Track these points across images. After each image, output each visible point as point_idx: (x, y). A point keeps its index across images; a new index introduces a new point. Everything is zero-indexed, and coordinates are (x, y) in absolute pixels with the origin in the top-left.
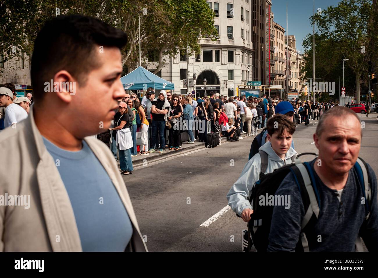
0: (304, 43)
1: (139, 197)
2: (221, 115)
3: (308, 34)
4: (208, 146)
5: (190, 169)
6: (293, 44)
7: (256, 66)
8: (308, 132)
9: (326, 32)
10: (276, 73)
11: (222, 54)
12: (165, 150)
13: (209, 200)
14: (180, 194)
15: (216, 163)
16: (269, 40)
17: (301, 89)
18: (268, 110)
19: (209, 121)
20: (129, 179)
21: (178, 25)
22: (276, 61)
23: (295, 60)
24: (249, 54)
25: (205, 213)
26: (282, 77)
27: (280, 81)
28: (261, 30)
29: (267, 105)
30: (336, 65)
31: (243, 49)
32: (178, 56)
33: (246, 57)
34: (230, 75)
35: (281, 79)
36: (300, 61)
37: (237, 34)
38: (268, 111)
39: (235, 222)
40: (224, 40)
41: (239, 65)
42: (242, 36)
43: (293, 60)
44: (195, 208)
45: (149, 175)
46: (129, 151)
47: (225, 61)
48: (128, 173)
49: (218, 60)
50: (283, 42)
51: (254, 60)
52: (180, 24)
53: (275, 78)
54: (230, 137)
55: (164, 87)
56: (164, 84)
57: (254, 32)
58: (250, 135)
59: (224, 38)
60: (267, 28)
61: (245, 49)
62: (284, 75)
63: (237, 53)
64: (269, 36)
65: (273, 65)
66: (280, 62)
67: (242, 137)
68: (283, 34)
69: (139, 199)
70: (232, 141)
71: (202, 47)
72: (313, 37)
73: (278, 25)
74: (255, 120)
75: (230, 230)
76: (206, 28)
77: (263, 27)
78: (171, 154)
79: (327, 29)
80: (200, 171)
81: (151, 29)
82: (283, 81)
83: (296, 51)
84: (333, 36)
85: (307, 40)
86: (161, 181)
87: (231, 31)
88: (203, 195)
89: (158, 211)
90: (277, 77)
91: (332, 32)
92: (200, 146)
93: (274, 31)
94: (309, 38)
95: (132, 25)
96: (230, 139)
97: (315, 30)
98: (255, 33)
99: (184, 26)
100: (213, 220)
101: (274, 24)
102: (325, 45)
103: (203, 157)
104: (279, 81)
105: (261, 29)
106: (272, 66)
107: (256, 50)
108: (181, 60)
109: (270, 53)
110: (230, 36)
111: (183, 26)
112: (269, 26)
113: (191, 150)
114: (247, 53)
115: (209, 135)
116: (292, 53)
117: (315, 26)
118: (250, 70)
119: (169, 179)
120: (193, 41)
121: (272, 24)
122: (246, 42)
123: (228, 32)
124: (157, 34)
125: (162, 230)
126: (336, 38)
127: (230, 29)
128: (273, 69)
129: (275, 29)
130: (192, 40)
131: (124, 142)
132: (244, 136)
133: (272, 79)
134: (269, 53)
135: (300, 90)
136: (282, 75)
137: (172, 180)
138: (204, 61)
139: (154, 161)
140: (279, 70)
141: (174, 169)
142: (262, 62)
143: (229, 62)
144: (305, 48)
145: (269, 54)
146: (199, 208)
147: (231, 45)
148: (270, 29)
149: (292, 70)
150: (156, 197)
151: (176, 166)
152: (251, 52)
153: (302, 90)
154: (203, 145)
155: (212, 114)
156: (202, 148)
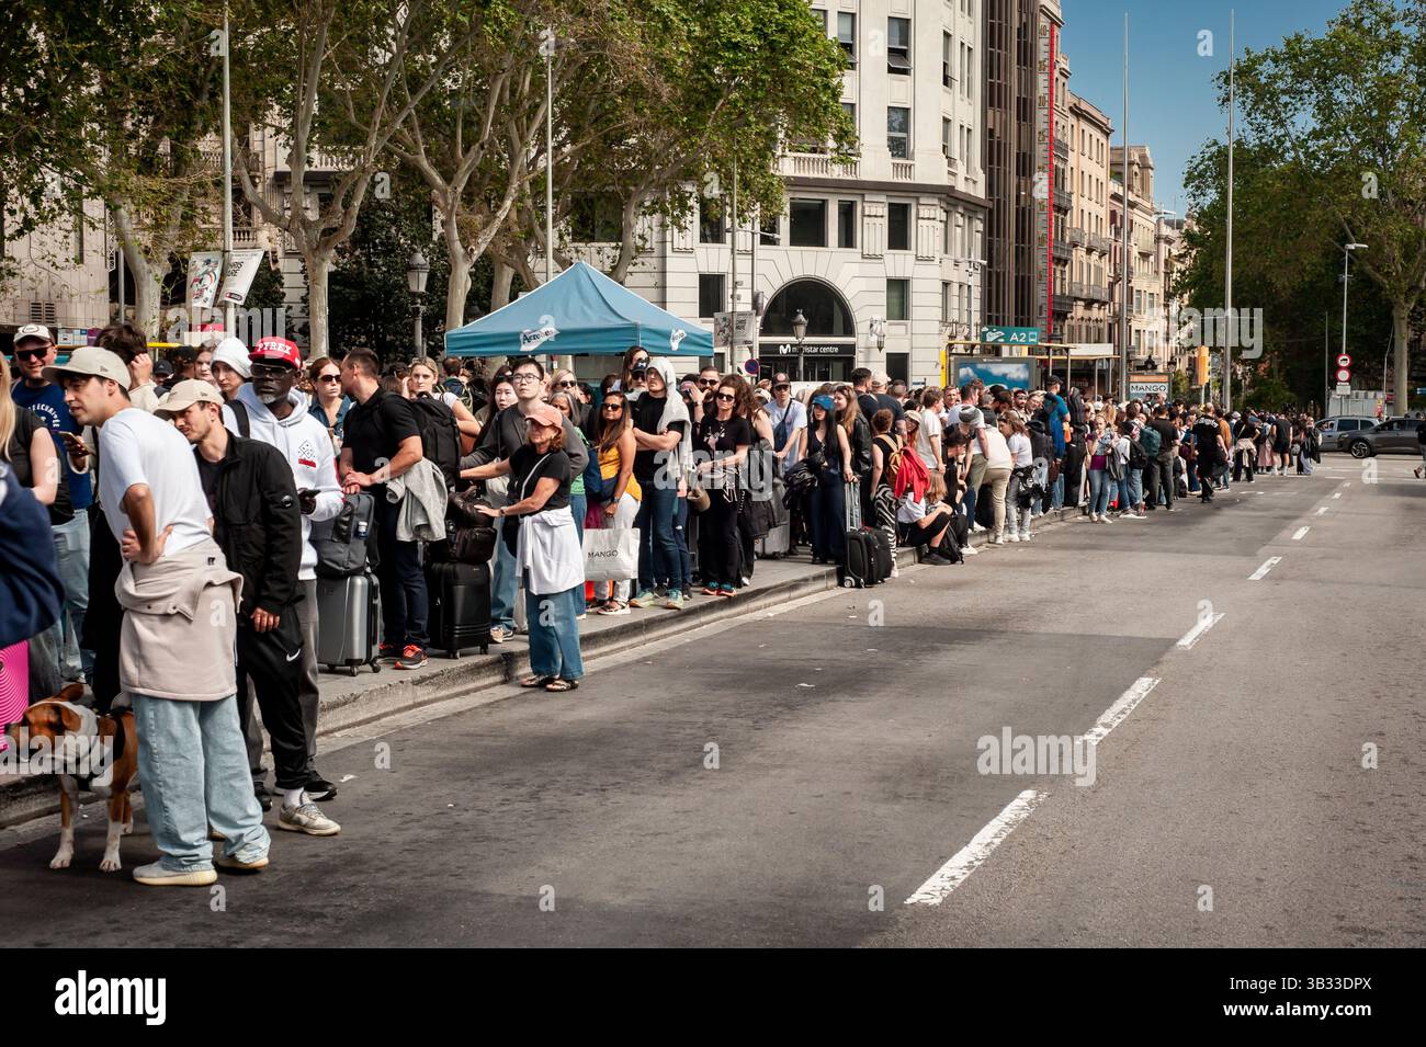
0: (1189, 179)
1: (632, 784)
2: (902, 459)
3: (1208, 142)
4: (849, 580)
5: (804, 674)
6: (1142, 179)
7: (998, 264)
8: (1225, 530)
9: (1278, 134)
10: (1077, 294)
11: (863, 215)
12: (690, 597)
13: (912, 797)
14: (793, 772)
15: (898, 650)
16: (1051, 163)
17: (1172, 358)
18: (1068, 439)
19: (855, 484)
20: (573, 710)
21: (701, 98)
22: (1075, 246)
23: (1149, 245)
24: (970, 218)
25: (911, 849)
26: (1099, 308)
27: (1091, 324)
28: (1019, 125)
29: (1063, 419)
30: (1313, 265)
31: (949, 198)
32: (693, 221)
33: (959, 230)
34: (896, 301)
35: (1094, 318)
36: (1168, 247)
37: (925, 136)
38: (1068, 444)
39: (1042, 889)
40: (875, 163)
41: (930, 259)
42: (944, 147)
43: (1140, 243)
44: (867, 829)
45: (648, 696)
46: (568, 598)
47: (878, 246)
48: (563, 685)
49: (847, 240)
50: (1102, 173)
51: (991, 242)
52: (706, 94)
53: (1069, 315)
54: (929, 546)
55: (675, 345)
56: (674, 333)
57: (991, 132)
58: (1000, 541)
59: (876, 152)
60: (1041, 115)
61: (956, 198)
62: (1104, 303)
63: (924, 212)
64: (1051, 150)
65: (1066, 262)
66: (1089, 251)
67: (973, 546)
68: (1103, 140)
69: (636, 790)
70: (936, 564)
71: (790, 188)
72: (1227, 156)
73: (1083, 106)
74: (1024, 480)
75: (1033, 922)
76: (808, 114)
77: (1025, 110)
78: (712, 612)
79: (1282, 123)
80: (846, 681)
81: (590, 113)
82: (1101, 325)
83: (1152, 209)
84: (1305, 153)
85: (1202, 167)
86: (702, 720)
87: (900, 124)
88: (884, 778)
89: (725, 841)
90: (1079, 310)
91: (1303, 137)
92: (820, 582)
93: (1070, 126)
94: (1210, 159)
95: (518, 95)
96: (928, 555)
97: (1233, 125)
98: (997, 135)
99: (723, 105)
100: (953, 878)
101: (1070, 100)
102: (1273, 184)
103: (840, 625)
104: (1084, 324)
105: (1018, 119)
106: (1060, 268)
107: (998, 200)
108: (704, 239)
109: (1054, 214)
110: (899, 147)
111: (719, 105)
112: (1051, 108)
113: (785, 596)
114: (962, 215)
115: (855, 537)
116: (1137, 216)
117: (1236, 110)
118: (975, 281)
119: (732, 710)
120: (754, 164)
121: (1064, 99)
122: (961, 169)
123: (891, 128)
124: (613, 133)
125: (761, 918)
126: (1317, 159)
127: (900, 119)
128: (1063, 279)
129: (1072, 120)
130: (752, 161)
131: (548, 563)
132: (981, 545)
133: (1061, 316)
134: (1050, 213)
135: (1169, 364)
136: (1097, 301)
137: (743, 715)
138: (794, 241)
139: (650, 640)
140: (1085, 283)
141: (741, 673)
142: (1023, 248)
143: (892, 246)
144: (1194, 195)
145: (1051, 219)
146: (886, 831)
147: (900, 180)
148: (1055, 118)
149: (1136, 284)
150: (701, 782)
151: (741, 660)
152: (979, 209)
153: (1175, 364)
154: (829, 575)
155: (867, 456)
156: (827, 589)
